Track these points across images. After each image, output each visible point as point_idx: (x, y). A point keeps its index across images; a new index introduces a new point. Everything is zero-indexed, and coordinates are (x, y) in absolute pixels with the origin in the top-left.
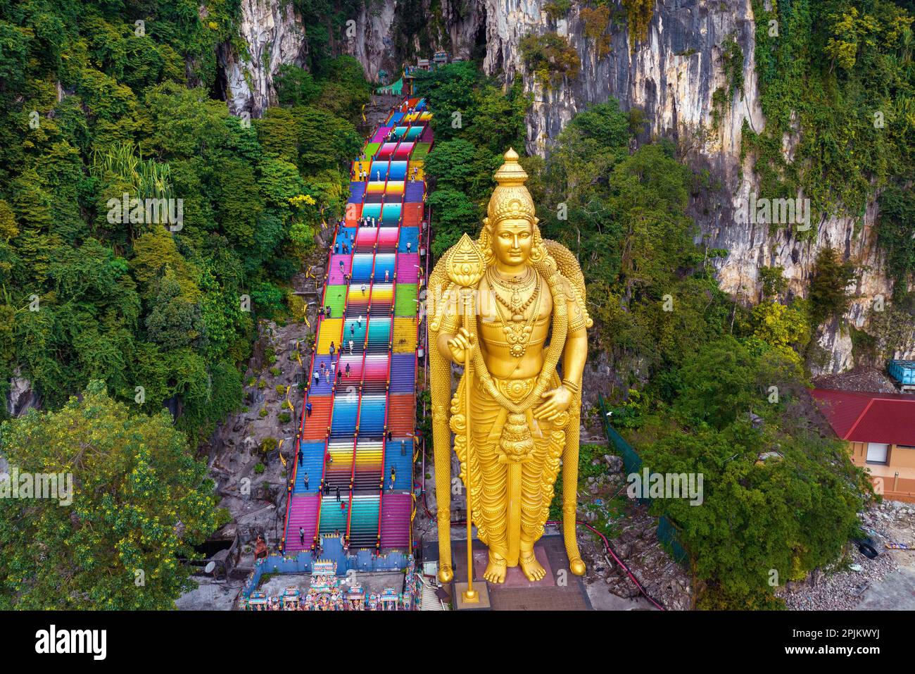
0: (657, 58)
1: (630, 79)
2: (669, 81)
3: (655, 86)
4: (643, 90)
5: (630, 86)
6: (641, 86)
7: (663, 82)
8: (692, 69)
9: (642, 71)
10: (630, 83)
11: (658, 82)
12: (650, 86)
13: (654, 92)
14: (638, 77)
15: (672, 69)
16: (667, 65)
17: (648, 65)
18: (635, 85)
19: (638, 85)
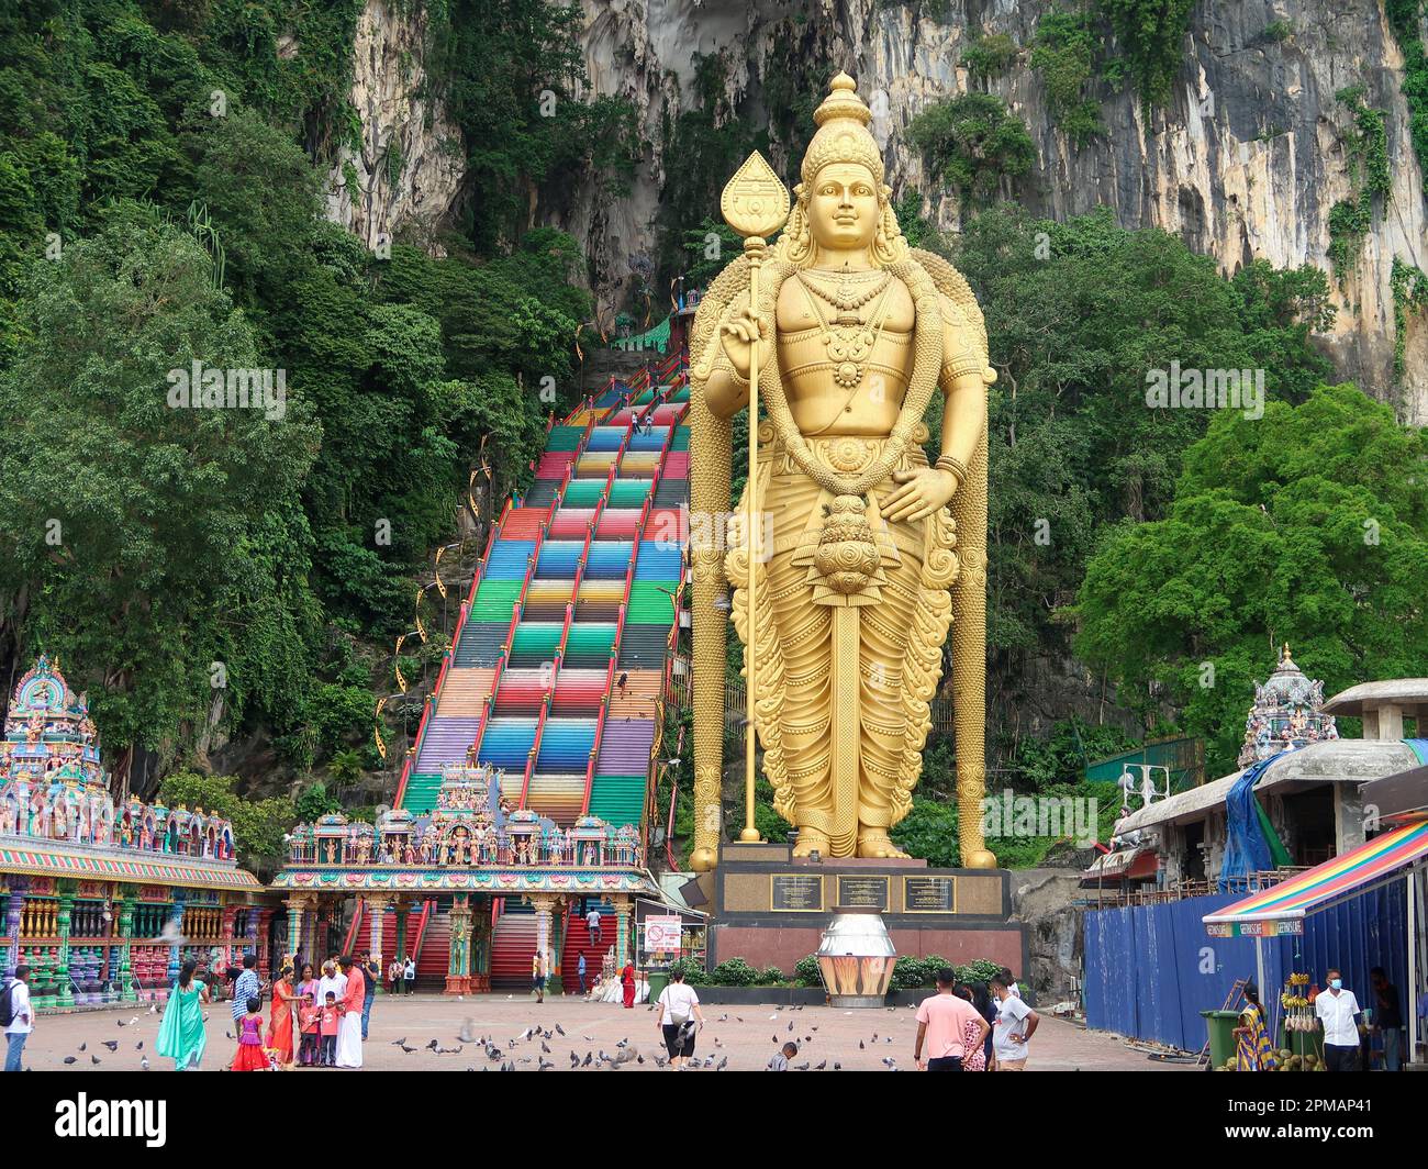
0: (1202, 149)
1: (1146, 187)
2: (1229, 192)
3: (1200, 199)
4: (1176, 209)
5: (1146, 203)
6: (1170, 200)
7: (1218, 192)
8: (1278, 163)
9: (1171, 172)
10: (1146, 194)
11: (1206, 193)
12: (1189, 202)
13: (1200, 211)
14: (1163, 183)
15: (1234, 167)
16: (1225, 160)
17: (1181, 159)
18: (1156, 197)
19: (1163, 199)
